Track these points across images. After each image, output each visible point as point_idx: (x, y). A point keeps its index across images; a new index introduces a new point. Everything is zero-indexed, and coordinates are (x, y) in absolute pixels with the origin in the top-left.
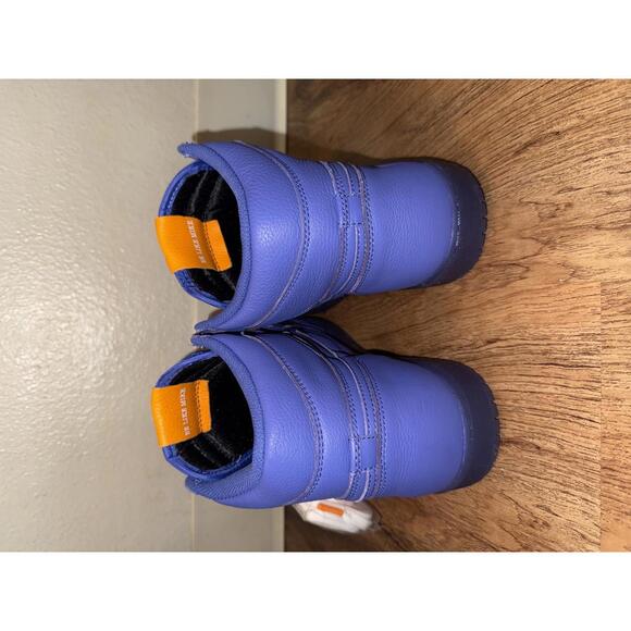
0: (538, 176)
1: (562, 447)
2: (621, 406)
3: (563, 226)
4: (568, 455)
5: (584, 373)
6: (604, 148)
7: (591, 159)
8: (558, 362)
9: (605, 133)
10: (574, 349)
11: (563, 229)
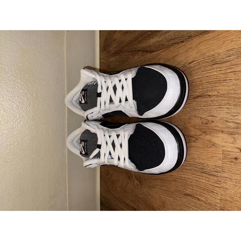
0: (202, 108)
1: (207, 200)
2: (227, 191)
3: (210, 128)
4: (209, 203)
5: (215, 178)
6: (226, 105)
7: (221, 108)
8: (206, 173)
9: (226, 100)
10: (212, 170)
11: (210, 129)
